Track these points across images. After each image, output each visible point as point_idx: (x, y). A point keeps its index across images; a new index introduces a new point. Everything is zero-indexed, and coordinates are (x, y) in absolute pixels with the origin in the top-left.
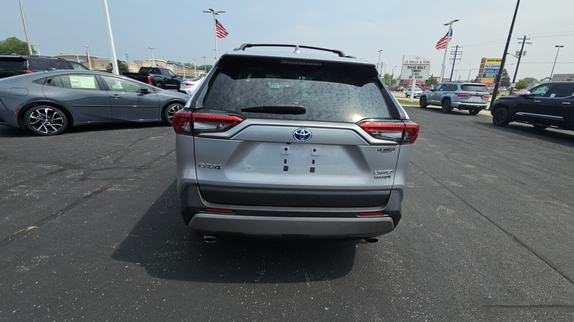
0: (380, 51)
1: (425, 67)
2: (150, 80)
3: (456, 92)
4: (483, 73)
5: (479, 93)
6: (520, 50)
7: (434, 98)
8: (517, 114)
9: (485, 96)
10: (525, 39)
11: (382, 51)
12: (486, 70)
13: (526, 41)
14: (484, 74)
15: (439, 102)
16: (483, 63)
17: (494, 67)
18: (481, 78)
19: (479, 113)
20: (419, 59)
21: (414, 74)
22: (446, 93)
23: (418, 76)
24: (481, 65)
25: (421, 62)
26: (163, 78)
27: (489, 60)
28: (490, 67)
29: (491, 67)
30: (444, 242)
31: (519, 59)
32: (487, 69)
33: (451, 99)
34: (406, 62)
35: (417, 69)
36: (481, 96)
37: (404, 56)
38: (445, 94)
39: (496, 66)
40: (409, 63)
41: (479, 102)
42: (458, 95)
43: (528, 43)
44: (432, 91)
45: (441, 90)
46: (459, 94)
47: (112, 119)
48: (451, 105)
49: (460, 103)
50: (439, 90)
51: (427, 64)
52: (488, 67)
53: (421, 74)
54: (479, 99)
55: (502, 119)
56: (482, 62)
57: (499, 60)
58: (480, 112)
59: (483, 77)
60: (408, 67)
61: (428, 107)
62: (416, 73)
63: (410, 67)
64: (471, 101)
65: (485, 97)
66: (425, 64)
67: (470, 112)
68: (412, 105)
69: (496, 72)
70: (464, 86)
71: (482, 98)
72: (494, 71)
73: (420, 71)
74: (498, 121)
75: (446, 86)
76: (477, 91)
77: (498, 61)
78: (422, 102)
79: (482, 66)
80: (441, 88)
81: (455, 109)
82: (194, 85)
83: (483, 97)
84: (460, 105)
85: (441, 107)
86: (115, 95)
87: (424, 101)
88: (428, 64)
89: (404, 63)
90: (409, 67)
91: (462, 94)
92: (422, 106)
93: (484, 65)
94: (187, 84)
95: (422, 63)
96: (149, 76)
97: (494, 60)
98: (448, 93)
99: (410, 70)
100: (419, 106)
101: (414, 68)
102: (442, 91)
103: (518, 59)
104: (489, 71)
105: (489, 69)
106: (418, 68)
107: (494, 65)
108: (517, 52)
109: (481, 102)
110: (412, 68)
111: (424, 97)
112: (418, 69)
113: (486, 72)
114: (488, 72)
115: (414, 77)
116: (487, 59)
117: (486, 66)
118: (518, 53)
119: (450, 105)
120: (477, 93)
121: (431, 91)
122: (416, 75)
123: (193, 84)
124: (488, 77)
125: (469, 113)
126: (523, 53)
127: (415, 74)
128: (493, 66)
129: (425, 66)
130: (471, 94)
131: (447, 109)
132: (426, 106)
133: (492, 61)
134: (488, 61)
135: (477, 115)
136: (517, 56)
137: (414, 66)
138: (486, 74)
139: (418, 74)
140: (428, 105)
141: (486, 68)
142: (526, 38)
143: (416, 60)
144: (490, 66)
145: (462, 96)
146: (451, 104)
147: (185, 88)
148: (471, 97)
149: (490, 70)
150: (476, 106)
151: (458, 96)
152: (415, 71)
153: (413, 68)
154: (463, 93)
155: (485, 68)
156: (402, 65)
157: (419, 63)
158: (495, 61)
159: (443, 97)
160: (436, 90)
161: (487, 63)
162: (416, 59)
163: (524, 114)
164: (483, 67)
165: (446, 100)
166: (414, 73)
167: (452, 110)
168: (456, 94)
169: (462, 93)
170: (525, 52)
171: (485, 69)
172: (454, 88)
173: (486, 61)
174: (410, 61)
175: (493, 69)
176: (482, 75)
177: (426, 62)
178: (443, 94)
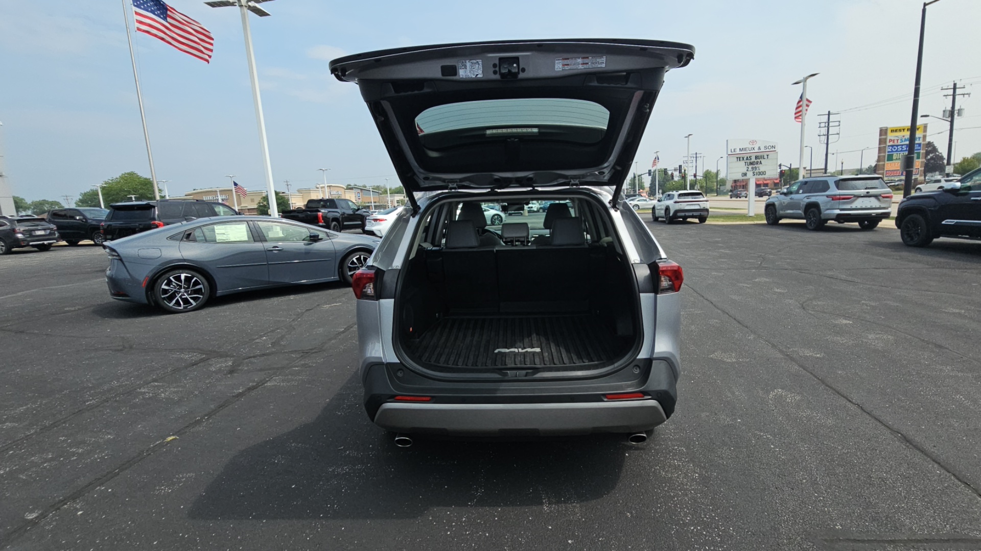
1: (768, 155)
2: (321, 218)
3: (827, 193)
4: (887, 153)
5: (872, 191)
6: (949, 108)
7: (791, 206)
8: (943, 222)
9: (883, 195)
10: (955, 88)
12: (891, 148)
13: (958, 91)
14: (888, 155)
15: (800, 212)
16: (883, 137)
18: (883, 162)
19: (879, 226)
20: (755, 143)
21: (750, 169)
22: (809, 196)
23: (757, 171)
24: (880, 139)
25: (759, 148)
26: (341, 213)
27: (895, 129)
28: (897, 142)
29: (899, 141)
30: (774, 445)
31: (952, 122)
32: (892, 146)
33: (821, 205)
34: (733, 151)
35: (753, 159)
36: (876, 196)
37: (727, 141)
40: (738, 152)
41: (874, 207)
42: (831, 199)
43: (964, 94)
44: (785, 194)
45: (801, 191)
46: (834, 197)
47: (269, 282)
48: (823, 217)
49: (838, 212)
50: (797, 192)
51: (771, 150)
52: (893, 142)
53: (762, 168)
54: (873, 202)
55: (918, 234)
56: (881, 135)
58: (880, 223)
59: (888, 160)
60: (737, 158)
61: (781, 222)
62: (754, 166)
63: (742, 158)
64: (859, 207)
65: (884, 197)
66: (768, 150)
67: (860, 224)
68: (752, 221)
70: (841, 182)
71: (879, 200)
73: (761, 163)
74: (912, 239)
75: (808, 184)
76: (866, 189)
78: (769, 214)
79: (882, 141)
80: (800, 189)
81: (831, 223)
82: (386, 220)
83: (880, 198)
84: (839, 215)
85: (804, 221)
86: (274, 247)
87: (772, 213)
88: (773, 149)
89: (730, 153)
90: (739, 159)
91: (838, 197)
92: (771, 222)
93: (886, 139)
94: (376, 220)
95: (763, 150)
96: (320, 213)
97: (904, 130)
98: (813, 196)
99: (742, 163)
100: (765, 222)
101: (749, 158)
102: (803, 193)
103: (949, 123)
104: (898, 149)
105: (897, 146)
106: (756, 157)
107: (906, 137)
108: (944, 111)
109: (878, 206)
110: (745, 159)
111: (772, 207)
112: (756, 161)
113: (892, 151)
114: (897, 151)
115: (750, 174)
116: (890, 128)
117: (890, 141)
118: (947, 114)
119: (820, 217)
120: (868, 193)
121: (783, 196)
122: (754, 171)
124: (897, 159)
125: (859, 227)
126: (956, 112)
127: (753, 168)
128: (903, 140)
129: (768, 153)
130: (856, 194)
131: (815, 223)
132: (779, 221)
133: (900, 130)
134: (892, 131)
135: (875, 229)
136: (947, 119)
137: (748, 156)
138: (893, 155)
139: (757, 169)
140: (781, 219)
141: (891, 143)
142: (958, 86)
143: (750, 146)
144: (897, 140)
145: (839, 199)
146: (821, 215)
147: (373, 225)
148: (856, 199)
149: (899, 147)
150: (870, 215)
151: (833, 200)
152: (751, 164)
153: (747, 159)
154: (841, 193)
155: (888, 144)
156: (727, 157)
157: (756, 150)
158: (906, 130)
159: (805, 203)
160: (791, 193)
161: (891, 136)
162: (751, 143)
163: (957, 222)
164: (885, 143)
165: (812, 209)
166: (750, 167)
167: (826, 225)
168: (828, 196)
169: (838, 194)
170: (959, 110)
171: (889, 146)
172: (824, 186)
173: (889, 131)
174: (740, 149)
175: (905, 145)
176: (884, 156)
177: (770, 147)
178: (805, 199)
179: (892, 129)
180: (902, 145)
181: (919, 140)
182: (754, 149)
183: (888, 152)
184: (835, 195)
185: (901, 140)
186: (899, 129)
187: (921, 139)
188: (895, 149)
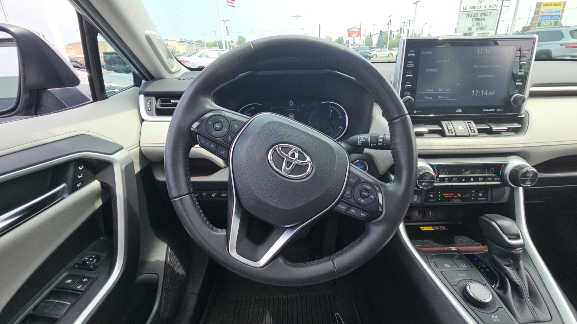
0: (416, 2)
1: (490, 13)
3: (562, 42)
4: (538, 21)
11: (418, 3)
12: (541, 17)
14: (539, 22)
16: (538, 9)
17: (552, 12)
18: (535, 27)
20: (482, 2)
21: (475, 24)
22: (540, 45)
23: (480, 26)
24: (535, 11)
25: (485, 7)
27: (546, 4)
28: (546, 13)
29: (547, 13)
32: (542, 16)
33: (552, 53)
34: (464, 8)
35: (479, 16)
39: (554, 12)
40: (468, 9)
46: (568, 45)
51: (494, 8)
52: (544, 13)
53: (484, 24)
56: (536, 8)
57: (558, 4)
59: (538, 26)
60: (467, 15)
62: (478, 22)
63: (470, 15)
66: (491, 8)
69: (554, 19)
70: (575, 31)
72: (551, 17)
73: (484, 19)
77: (556, 5)
79: (537, 12)
88: (496, 8)
89: (462, 10)
90: (468, 16)
93: (539, 11)
95: (487, 8)
97: (551, 5)
98: (545, 44)
99: (470, 19)
101: (476, 15)
104: (545, 18)
105: (545, 16)
106: (482, 15)
107: (552, 10)
110: (473, 16)
112: (481, 17)
113: (542, 20)
114: (544, 20)
115: (474, 29)
116: (543, 3)
117: (542, 12)
122: (478, 26)
123: (188, 61)
124: (543, 25)
127: (477, 24)
128: (550, 12)
129: (491, 11)
133: (549, 5)
134: (544, 5)
137: (476, 13)
138: (541, 22)
139: (481, 24)
141: (542, 14)
143: (478, 5)
144: (546, 12)
145: (573, 47)
149: (546, 17)
151: (566, 48)
152: (477, 20)
153: (474, 16)
154: (575, 42)
155: (540, 14)
156: (459, 14)
157: (483, 8)
158: (553, 5)
161: (543, 9)
162: (479, 2)
164: (538, 13)
166: (475, 22)
168: (561, 45)
169: (573, 42)
171: (540, 16)
172: (558, 36)
173: (542, 5)
174: (470, 7)
175: (550, 16)
176: (536, 23)
177: (493, 6)
179: (545, 4)
180: (548, 16)
181: (559, 13)
182: (481, 7)
183: (539, 20)
185: (549, 12)
186: (549, 4)
187: (561, 12)
188: (543, 18)
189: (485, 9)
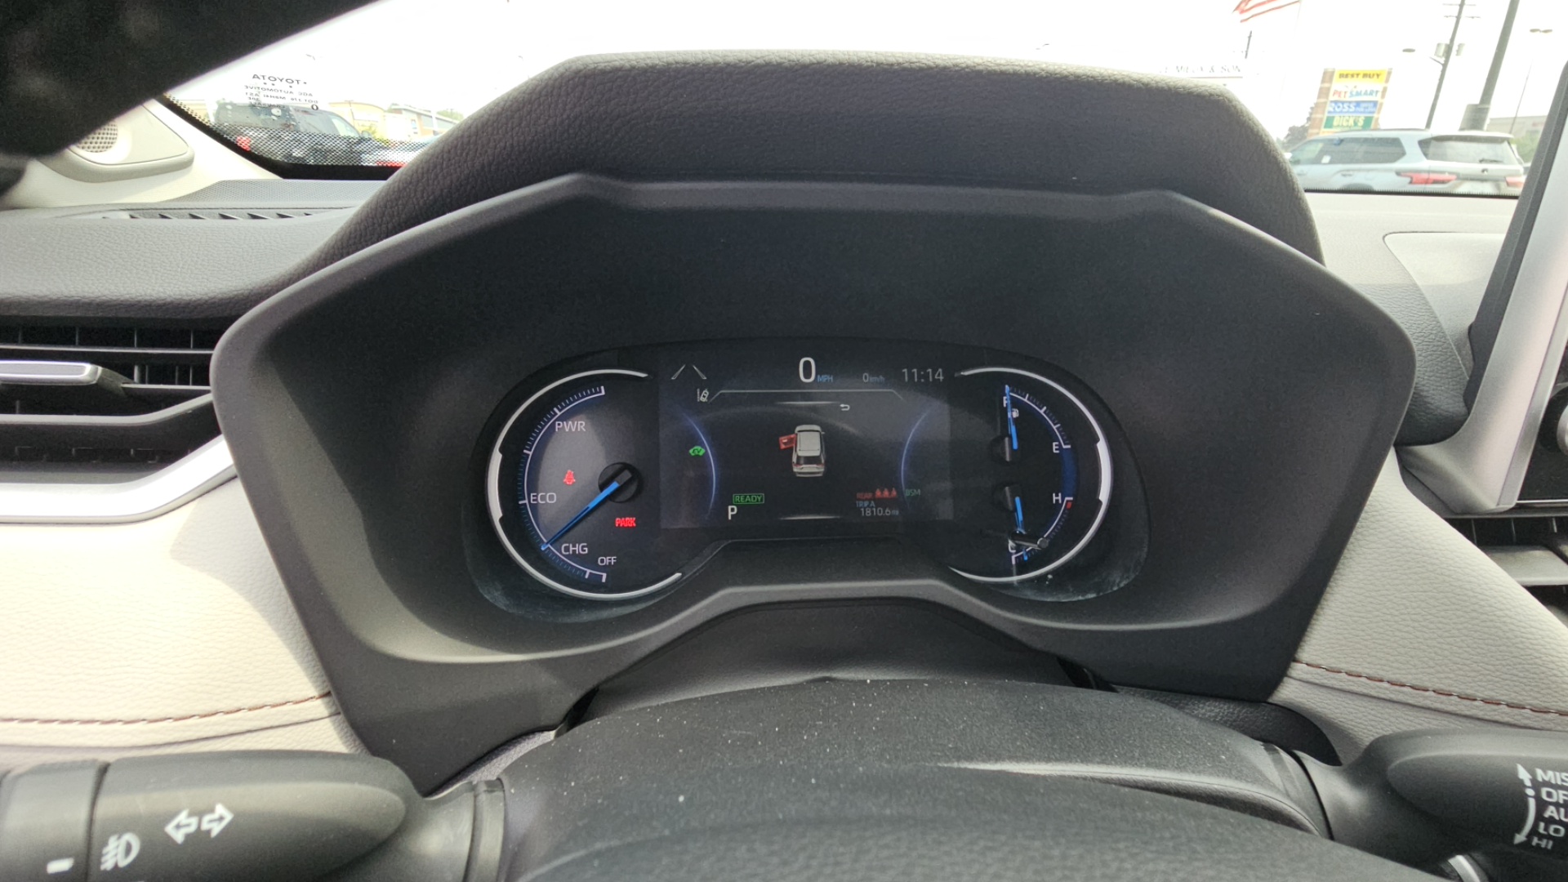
3: (1399, 165)
4: (1326, 115)
5: (1494, 168)
6: (1446, 40)
9: (1509, 179)
10: (1462, 5)
12: (1333, 105)
13: (1465, 11)
14: (1327, 117)
16: (1326, 85)
17: (1358, 94)
18: (1319, 128)
22: (1348, 170)
24: (1321, 89)
27: (1345, 73)
28: (1345, 96)
29: (1348, 95)
31: (1445, 66)
32: (1336, 102)
36: (1497, 180)
38: (1344, 175)
39: (1363, 93)
42: (1408, 180)
45: (1326, 159)
46: (1415, 176)
50: (1317, 161)
52: (1339, 96)
56: (1323, 81)
57: (1374, 75)
59: (1325, 127)
65: (1510, 184)
66: (1226, 74)
69: (1362, 110)
70: (1434, 143)
71: (1499, 189)
72: (1355, 107)
75: (1346, 144)
76: (1481, 161)
77: (1370, 77)
79: (1323, 93)
80: (1326, 155)
83: (1503, 184)
91: (1425, 176)
93: (1328, 89)
95: (1217, 71)
97: (1358, 75)
98: (1359, 170)
102: (1331, 162)
103: (1441, 67)
104: (1343, 108)
105: (1343, 103)
107: (1359, 90)
108: (1439, 45)
113: (1335, 112)
114: (1341, 112)
116: (1339, 70)
117: (1336, 92)
118: (1442, 49)
120: (1484, 170)
124: (1338, 126)
126: (1455, 48)
128: (1354, 93)
133: (1353, 76)
134: (1341, 76)
136: (1438, 59)
138: (1333, 117)
141: (1336, 98)
142: (1466, 2)
144: (1345, 92)
145: (1427, 181)
149: (1345, 105)
151: (1411, 182)
154: (1432, 169)
155: (1332, 98)
158: (1360, 76)
161: (1338, 84)
164: (1327, 95)
168: (1398, 173)
169: (1427, 168)
170: (1460, 46)
171: (1332, 102)
172: (1391, 150)
173: (1336, 76)
175: (1353, 102)
176: (1321, 120)
178: (1339, 176)
179: (1342, 73)
180: (1350, 102)
181: (1376, 95)
183: (1329, 112)
184: (1419, 171)
185: (1351, 93)
186: (1351, 73)
187: (1380, 94)
188: (1339, 107)
189: (1212, 75)
